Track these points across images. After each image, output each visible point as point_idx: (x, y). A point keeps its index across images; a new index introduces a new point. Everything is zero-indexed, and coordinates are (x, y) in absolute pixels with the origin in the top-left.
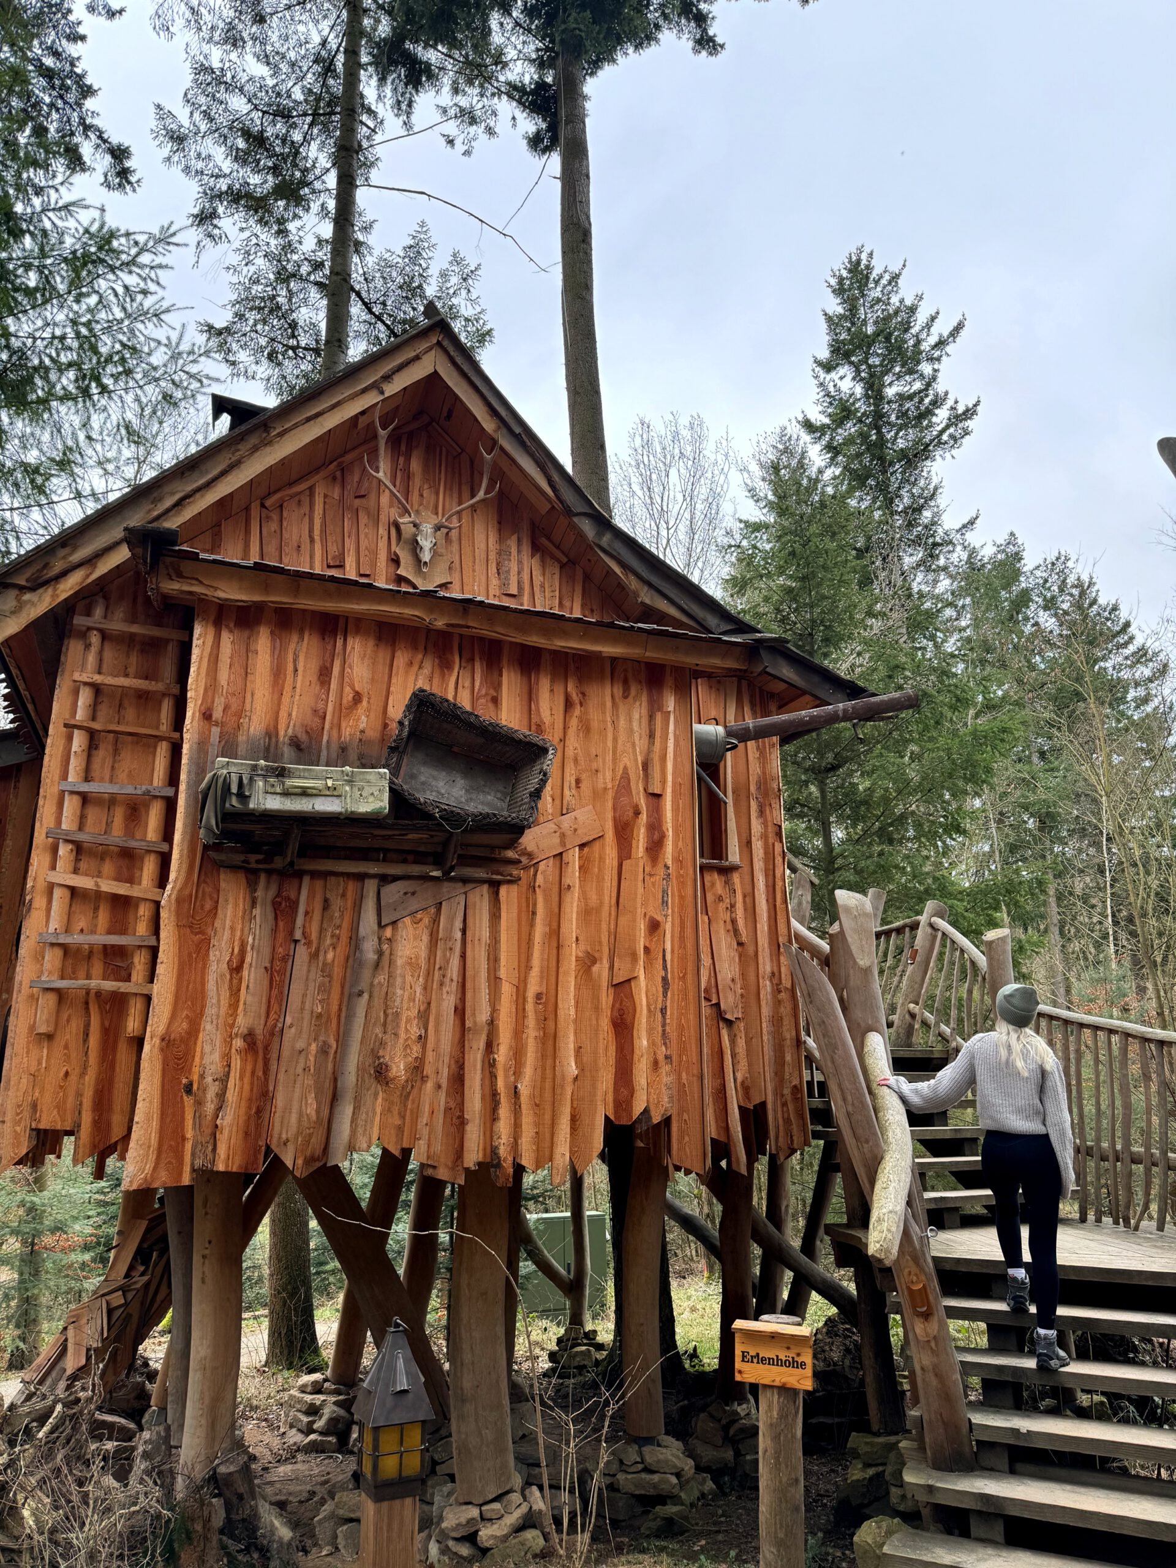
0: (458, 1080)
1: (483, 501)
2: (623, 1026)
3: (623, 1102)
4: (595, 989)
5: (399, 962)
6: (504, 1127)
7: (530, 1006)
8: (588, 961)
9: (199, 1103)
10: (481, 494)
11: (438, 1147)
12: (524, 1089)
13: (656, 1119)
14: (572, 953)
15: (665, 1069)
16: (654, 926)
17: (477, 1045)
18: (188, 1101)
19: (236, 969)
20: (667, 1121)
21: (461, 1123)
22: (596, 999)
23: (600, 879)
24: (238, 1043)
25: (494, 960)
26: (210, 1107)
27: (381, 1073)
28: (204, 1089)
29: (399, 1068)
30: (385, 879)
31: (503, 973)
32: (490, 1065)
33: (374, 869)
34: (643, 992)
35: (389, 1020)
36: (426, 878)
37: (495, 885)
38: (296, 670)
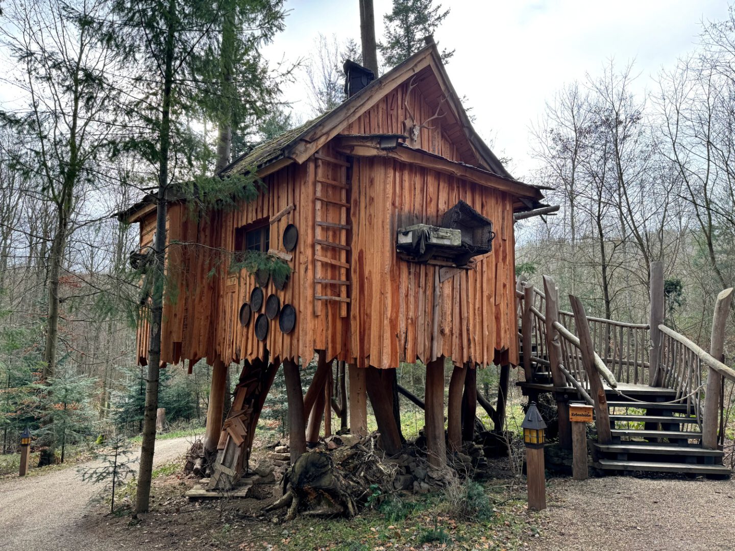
0: (461, 335)
1: (436, 119)
2: (498, 319)
3: (498, 343)
4: (491, 307)
5: (445, 295)
6: (472, 350)
7: (476, 312)
8: (489, 297)
9: (400, 341)
10: (436, 116)
11: (457, 356)
12: (476, 339)
13: (506, 349)
14: (485, 294)
15: (508, 333)
16: (505, 286)
17: (465, 323)
18: (397, 340)
19: (407, 296)
20: (508, 349)
21: (462, 349)
22: (492, 310)
23: (492, 269)
24: (410, 321)
25: (467, 296)
26: (403, 342)
27: (442, 332)
28: (401, 336)
29: (447, 331)
30: (441, 267)
31: (470, 300)
32: (468, 330)
33: (439, 263)
34: (503, 307)
35: (443, 315)
36: (451, 267)
37: (467, 270)
38: (415, 188)
